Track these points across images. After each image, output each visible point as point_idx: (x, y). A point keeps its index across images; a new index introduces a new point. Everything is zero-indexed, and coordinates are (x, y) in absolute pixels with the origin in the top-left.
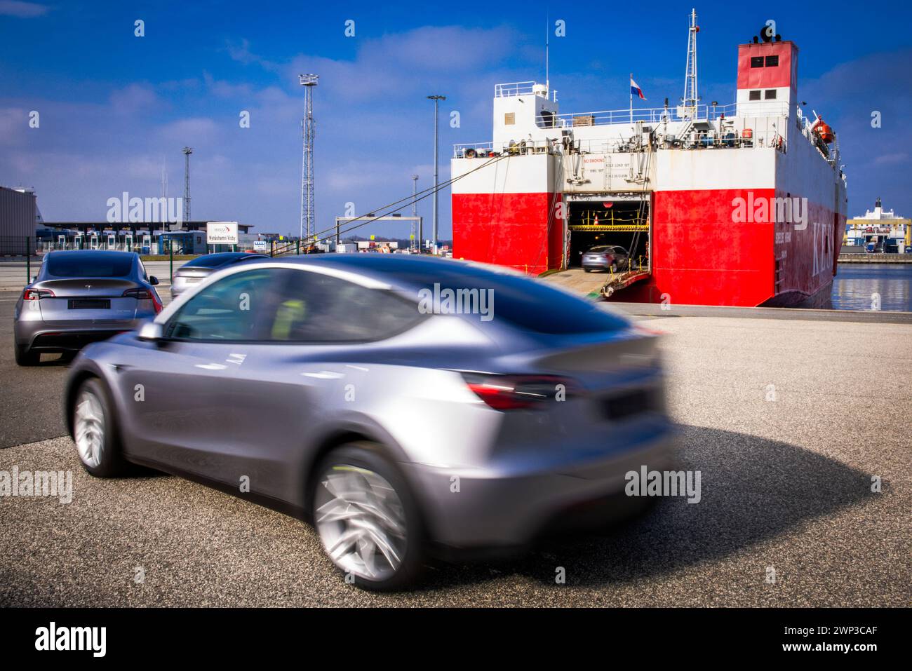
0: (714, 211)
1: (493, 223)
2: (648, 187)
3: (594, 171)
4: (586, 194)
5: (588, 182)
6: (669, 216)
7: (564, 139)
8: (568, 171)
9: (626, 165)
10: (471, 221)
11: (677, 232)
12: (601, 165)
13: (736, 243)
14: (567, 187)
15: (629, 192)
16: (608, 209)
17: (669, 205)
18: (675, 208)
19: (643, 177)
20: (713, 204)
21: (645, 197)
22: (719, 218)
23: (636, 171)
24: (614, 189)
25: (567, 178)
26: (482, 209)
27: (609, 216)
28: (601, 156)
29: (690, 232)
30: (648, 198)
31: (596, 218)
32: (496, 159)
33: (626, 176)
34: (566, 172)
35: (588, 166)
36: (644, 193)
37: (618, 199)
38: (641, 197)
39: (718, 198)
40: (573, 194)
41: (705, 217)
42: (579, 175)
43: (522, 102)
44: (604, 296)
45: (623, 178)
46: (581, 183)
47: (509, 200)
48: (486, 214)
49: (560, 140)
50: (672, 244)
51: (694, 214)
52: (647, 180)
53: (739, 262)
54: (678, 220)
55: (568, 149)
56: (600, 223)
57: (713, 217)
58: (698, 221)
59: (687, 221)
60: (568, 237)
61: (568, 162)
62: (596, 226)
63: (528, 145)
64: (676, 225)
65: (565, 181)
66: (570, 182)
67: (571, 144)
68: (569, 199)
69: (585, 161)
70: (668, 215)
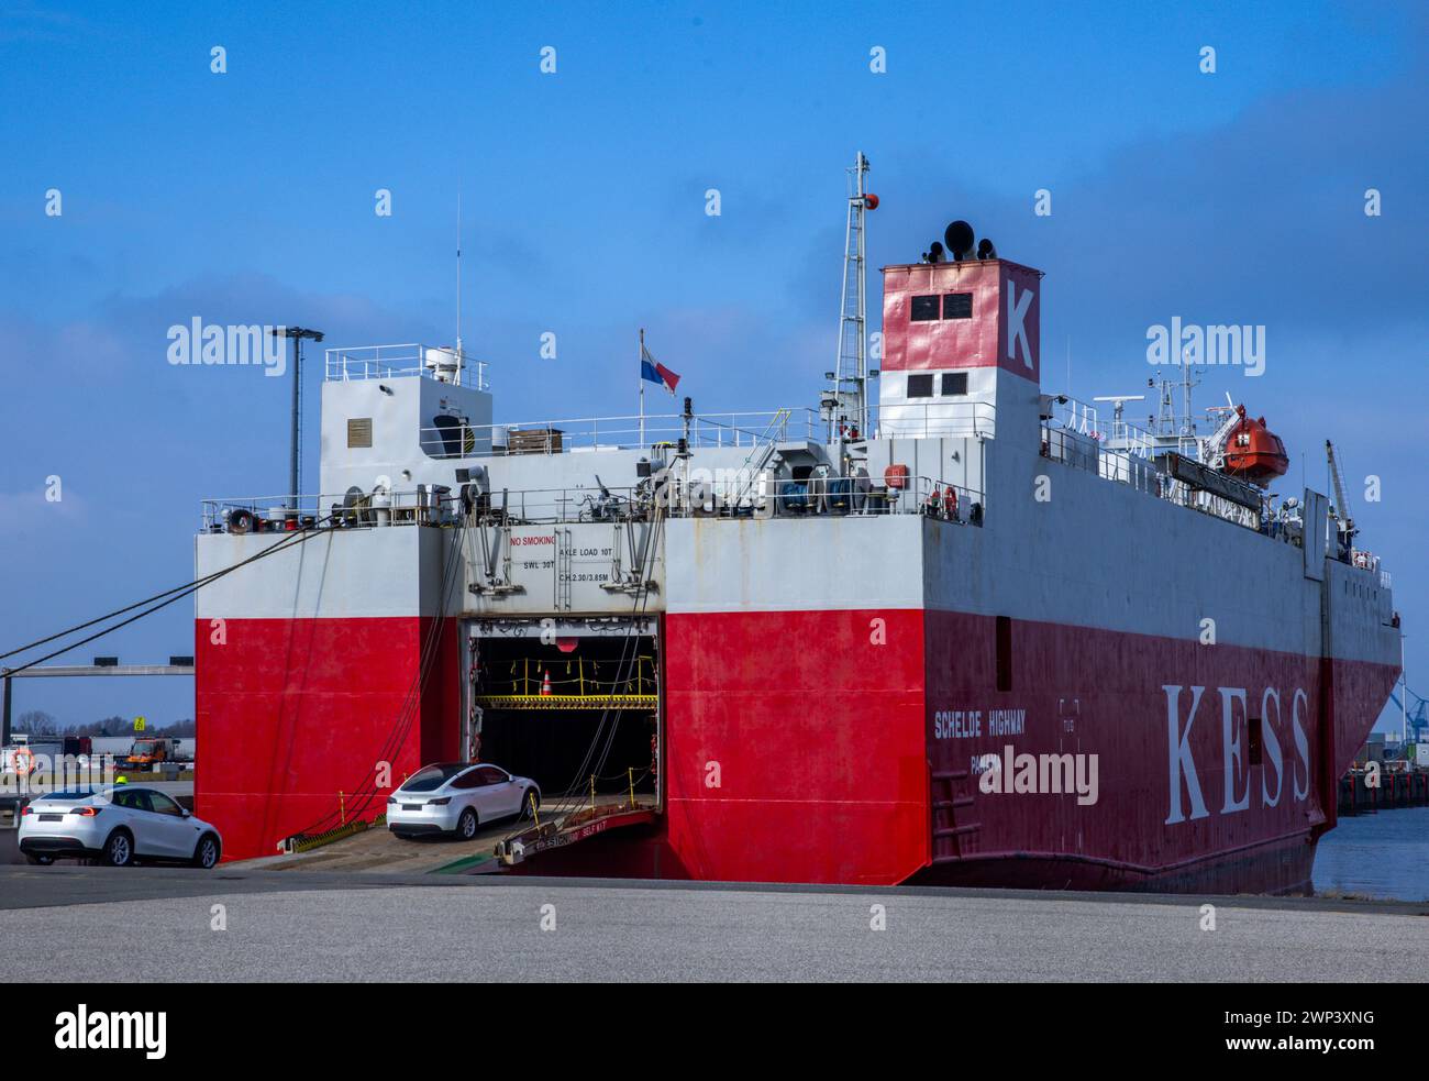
0: (794, 661)
1: (291, 690)
2: (651, 603)
3: (532, 565)
4: (513, 620)
5: (519, 590)
6: (695, 675)
7: (464, 488)
8: (473, 565)
9: (605, 552)
10: (239, 685)
11: (713, 710)
12: (546, 552)
13: (843, 737)
14: (471, 603)
15: (610, 615)
16: (567, 656)
17: (694, 647)
18: (707, 655)
19: (645, 578)
20: (790, 644)
21: (646, 627)
22: (804, 678)
23: (627, 566)
24: (579, 607)
25: (472, 582)
26: (268, 657)
27: (575, 674)
28: (548, 531)
29: (742, 712)
30: (653, 630)
31: (547, 678)
32: (300, 536)
33: (605, 578)
34: (468, 567)
35: (520, 554)
36: (645, 617)
37: (586, 631)
38: (638, 627)
39: (801, 631)
40: (487, 620)
41: (774, 676)
42: (500, 574)
43: (389, 392)
44: (502, 862)
45: (599, 583)
46: (502, 594)
47: (331, 635)
48: (277, 670)
49: (455, 492)
50: (702, 738)
51: (750, 668)
52: (653, 587)
53: (851, 781)
54: (714, 683)
55: (474, 511)
56: (554, 691)
57: (791, 676)
58: (759, 684)
59: (733, 685)
60: (474, 724)
61: (473, 542)
62: (545, 697)
63: (378, 501)
64: (712, 695)
65: (466, 589)
66: (478, 590)
67: (484, 500)
68: (476, 631)
69: (513, 542)
70: (691, 671)
